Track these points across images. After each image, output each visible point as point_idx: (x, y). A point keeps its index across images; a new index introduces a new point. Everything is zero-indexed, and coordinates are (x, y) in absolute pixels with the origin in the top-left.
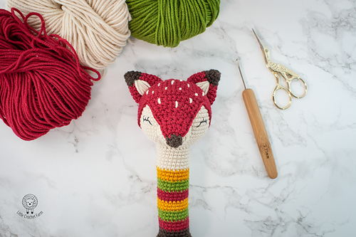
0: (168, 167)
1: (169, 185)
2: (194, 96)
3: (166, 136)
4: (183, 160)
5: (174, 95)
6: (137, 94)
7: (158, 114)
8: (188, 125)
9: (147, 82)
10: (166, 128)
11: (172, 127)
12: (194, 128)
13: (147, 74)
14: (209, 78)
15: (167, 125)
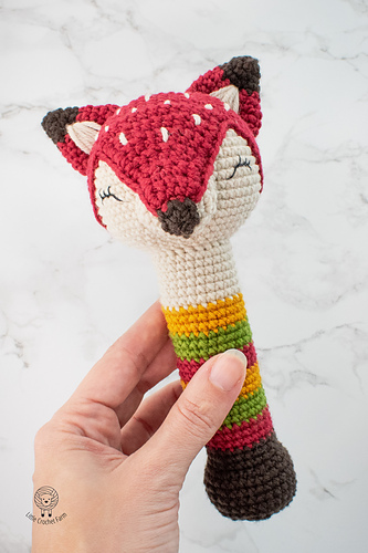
0: (190, 299)
1: (201, 344)
2: (204, 110)
3: (156, 209)
4: (219, 275)
5: (153, 117)
6: (78, 156)
7: (127, 168)
8: (203, 173)
9: (96, 121)
10: (152, 192)
11: (165, 184)
12: (220, 182)
13: (91, 107)
14: (234, 76)
15: (151, 183)
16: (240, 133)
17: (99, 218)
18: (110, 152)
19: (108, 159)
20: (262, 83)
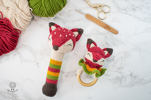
9: (56, 27)
10: (54, 43)
12: (65, 46)
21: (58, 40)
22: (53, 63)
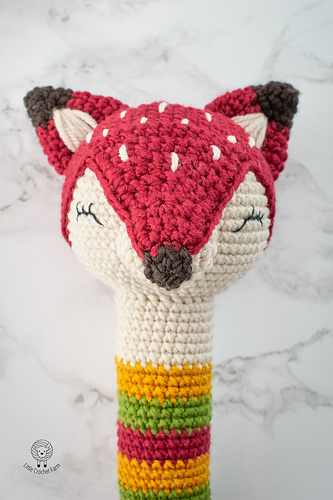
0: (151, 357)
2: (226, 142)
3: (143, 250)
4: (193, 336)
5: (166, 137)
6: (59, 149)
7: (120, 190)
8: (209, 221)
9: (90, 114)
10: (144, 228)
11: (162, 225)
12: (225, 234)
13: (88, 95)
14: (266, 104)
15: (145, 218)
16: (260, 179)
17: (65, 233)
18: (104, 165)
19: (99, 170)
20: (297, 120)
21: (167, 196)
22: (158, 391)
